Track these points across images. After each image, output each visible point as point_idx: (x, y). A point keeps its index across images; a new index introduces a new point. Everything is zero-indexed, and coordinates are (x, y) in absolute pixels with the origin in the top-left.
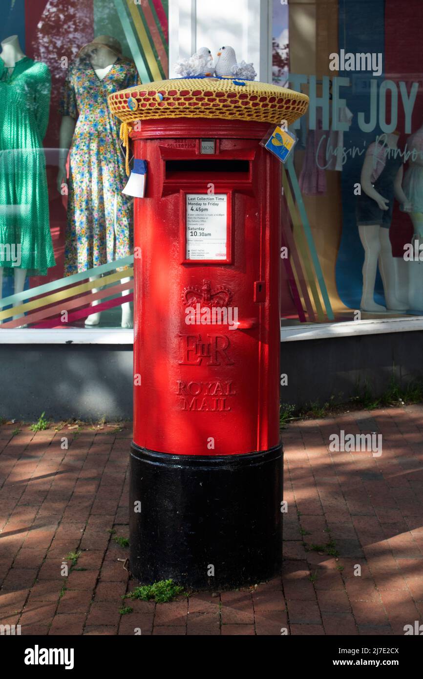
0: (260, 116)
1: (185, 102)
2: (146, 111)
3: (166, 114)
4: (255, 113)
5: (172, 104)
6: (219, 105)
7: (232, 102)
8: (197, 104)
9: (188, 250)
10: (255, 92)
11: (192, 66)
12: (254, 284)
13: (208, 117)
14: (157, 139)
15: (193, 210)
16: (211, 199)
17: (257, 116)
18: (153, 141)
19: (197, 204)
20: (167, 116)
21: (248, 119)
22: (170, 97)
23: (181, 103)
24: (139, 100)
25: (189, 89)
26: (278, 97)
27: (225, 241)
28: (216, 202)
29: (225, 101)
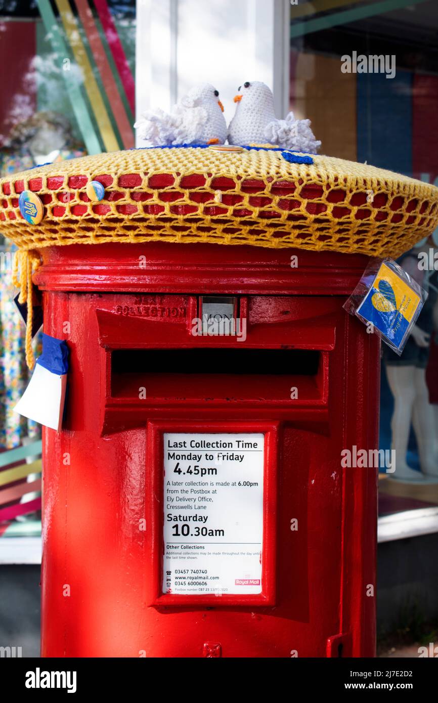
0: (348, 239)
1: (162, 203)
2: (65, 226)
3: (112, 233)
4: (336, 232)
5: (128, 210)
6: (250, 213)
7: (282, 204)
8: (194, 209)
9: (165, 570)
10: (341, 180)
11: (177, 124)
12: (327, 642)
13: (220, 242)
14: (92, 293)
15: (179, 472)
16: (225, 445)
17: (340, 240)
18: (84, 297)
19: (189, 457)
20: (115, 239)
21: (320, 246)
22: (122, 190)
23: (152, 206)
24: (45, 199)
25: (172, 171)
26: (392, 194)
27: (259, 548)
28: (236, 450)
29: (265, 201)
